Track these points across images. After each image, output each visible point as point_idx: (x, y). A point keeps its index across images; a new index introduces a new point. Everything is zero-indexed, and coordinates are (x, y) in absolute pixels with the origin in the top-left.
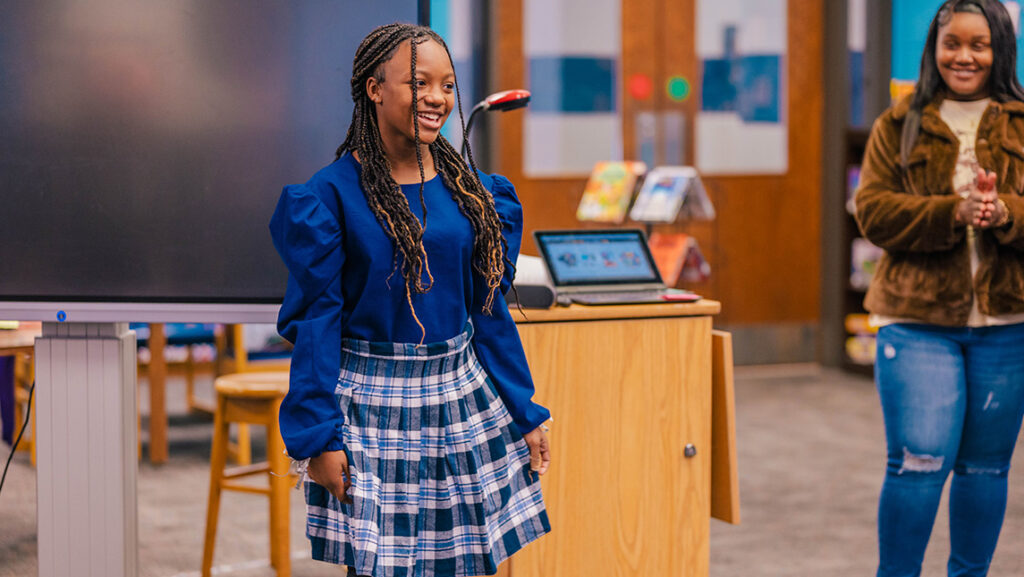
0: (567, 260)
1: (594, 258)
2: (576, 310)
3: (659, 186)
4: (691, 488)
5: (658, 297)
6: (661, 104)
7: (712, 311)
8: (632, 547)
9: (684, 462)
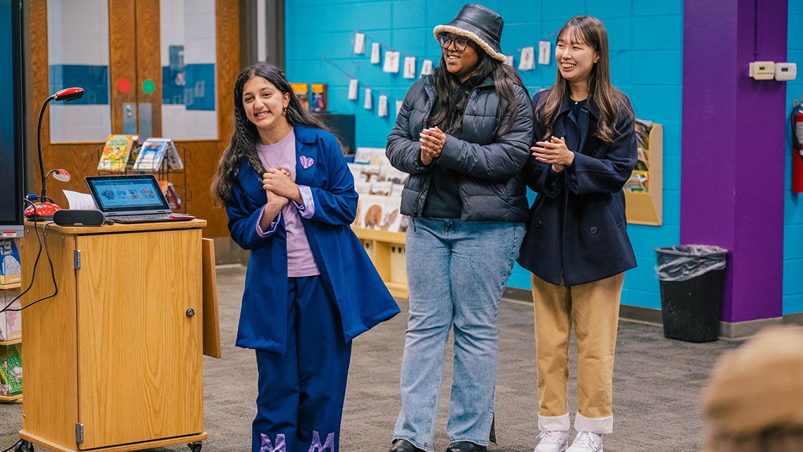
0: (109, 195)
1: (125, 194)
2: (116, 227)
3: (149, 149)
4: (191, 336)
5: (167, 217)
6: (138, 98)
7: (201, 225)
8: (155, 374)
9: (186, 320)
